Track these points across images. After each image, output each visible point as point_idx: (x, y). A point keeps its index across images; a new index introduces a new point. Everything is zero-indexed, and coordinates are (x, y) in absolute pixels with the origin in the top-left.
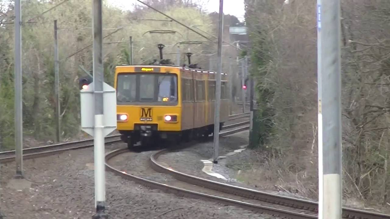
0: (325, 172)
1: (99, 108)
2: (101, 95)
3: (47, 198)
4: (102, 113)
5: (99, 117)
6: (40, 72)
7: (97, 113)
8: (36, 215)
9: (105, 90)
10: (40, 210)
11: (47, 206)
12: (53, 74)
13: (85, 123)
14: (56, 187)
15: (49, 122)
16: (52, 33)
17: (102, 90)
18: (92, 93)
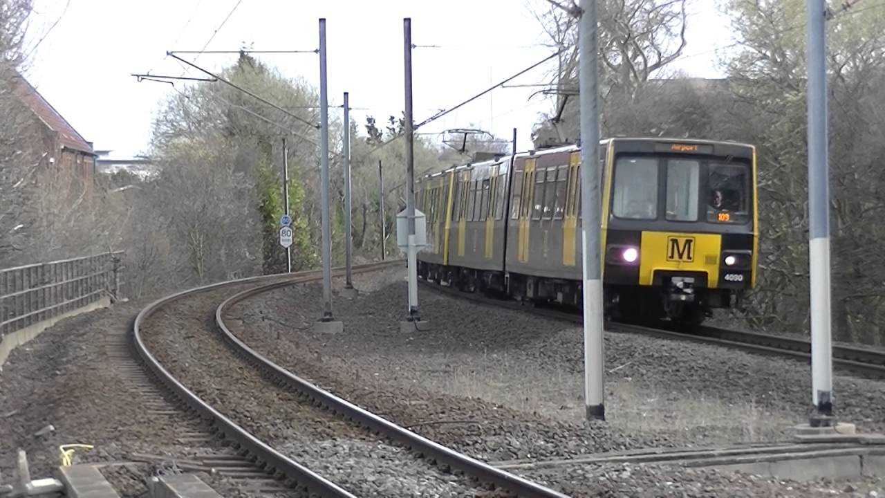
0: (588, 279)
1: (412, 230)
2: (413, 219)
3: (372, 305)
4: (414, 233)
5: (411, 237)
6: (368, 203)
7: (409, 234)
8: (363, 317)
9: (416, 215)
10: (366, 314)
11: (372, 310)
12: (378, 204)
13: (400, 241)
14: (380, 295)
15: (376, 244)
16: (378, 170)
17: (414, 214)
18: (406, 217)
